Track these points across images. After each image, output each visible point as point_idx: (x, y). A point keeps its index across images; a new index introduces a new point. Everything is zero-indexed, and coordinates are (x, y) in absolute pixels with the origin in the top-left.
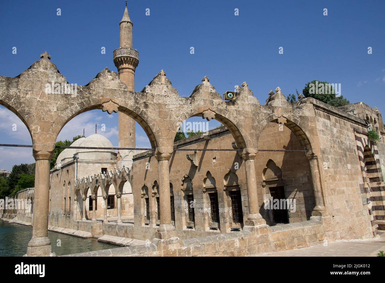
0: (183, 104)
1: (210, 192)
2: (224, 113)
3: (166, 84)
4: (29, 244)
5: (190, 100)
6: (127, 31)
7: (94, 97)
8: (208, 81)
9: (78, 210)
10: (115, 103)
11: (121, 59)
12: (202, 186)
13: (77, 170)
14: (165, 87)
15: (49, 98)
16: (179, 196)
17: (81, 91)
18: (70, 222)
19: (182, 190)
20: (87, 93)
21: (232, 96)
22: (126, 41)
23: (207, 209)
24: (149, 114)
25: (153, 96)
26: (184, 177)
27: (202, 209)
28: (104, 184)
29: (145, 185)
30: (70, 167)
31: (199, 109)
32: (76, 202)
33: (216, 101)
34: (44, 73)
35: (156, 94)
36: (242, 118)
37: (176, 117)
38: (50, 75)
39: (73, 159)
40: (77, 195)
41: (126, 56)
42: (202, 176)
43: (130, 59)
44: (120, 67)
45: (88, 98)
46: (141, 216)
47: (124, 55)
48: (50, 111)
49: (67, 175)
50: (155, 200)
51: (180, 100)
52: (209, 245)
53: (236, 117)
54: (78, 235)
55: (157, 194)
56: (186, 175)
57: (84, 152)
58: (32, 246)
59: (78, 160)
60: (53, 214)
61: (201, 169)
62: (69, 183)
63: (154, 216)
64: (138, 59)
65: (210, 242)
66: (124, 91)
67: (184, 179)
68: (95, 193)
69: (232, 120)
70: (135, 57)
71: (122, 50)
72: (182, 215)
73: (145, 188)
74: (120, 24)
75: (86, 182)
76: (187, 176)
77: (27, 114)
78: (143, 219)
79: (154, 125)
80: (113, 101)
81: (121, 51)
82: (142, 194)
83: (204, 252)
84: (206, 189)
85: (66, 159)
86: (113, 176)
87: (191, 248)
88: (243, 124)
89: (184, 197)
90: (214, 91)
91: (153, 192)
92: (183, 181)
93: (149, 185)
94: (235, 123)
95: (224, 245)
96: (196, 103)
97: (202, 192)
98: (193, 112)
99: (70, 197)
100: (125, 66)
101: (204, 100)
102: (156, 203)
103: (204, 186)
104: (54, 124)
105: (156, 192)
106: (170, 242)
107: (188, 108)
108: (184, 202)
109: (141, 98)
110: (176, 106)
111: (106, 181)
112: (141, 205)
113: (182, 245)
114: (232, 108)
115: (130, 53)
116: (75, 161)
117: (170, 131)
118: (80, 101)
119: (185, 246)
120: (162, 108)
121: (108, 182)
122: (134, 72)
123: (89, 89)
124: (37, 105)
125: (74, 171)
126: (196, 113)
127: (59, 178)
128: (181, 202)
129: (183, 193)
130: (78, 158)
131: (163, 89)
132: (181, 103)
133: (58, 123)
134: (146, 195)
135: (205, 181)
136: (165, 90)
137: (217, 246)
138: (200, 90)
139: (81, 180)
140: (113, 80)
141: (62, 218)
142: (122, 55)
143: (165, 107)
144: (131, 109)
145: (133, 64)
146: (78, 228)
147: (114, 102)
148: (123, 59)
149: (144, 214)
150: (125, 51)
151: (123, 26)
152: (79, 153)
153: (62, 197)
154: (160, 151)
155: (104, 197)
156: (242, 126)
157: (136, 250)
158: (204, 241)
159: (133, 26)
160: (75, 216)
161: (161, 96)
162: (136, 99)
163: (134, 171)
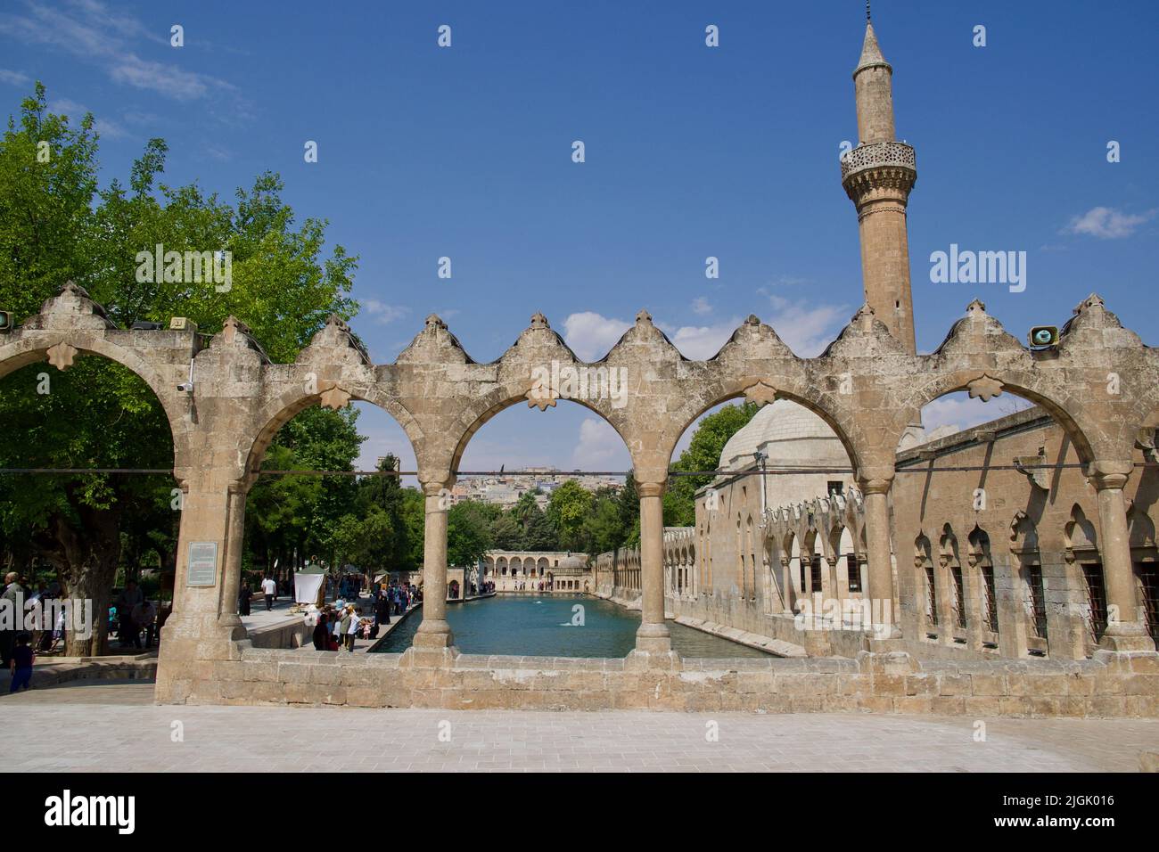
0: (915, 371)
1: (1084, 562)
2: (1027, 382)
3: (875, 333)
4: (638, 633)
5: (934, 360)
6: (874, 93)
7: (728, 379)
8: (983, 309)
9: (774, 589)
10: (769, 386)
11: (864, 178)
12: (1062, 543)
13: (765, 488)
14: (874, 338)
15: (653, 390)
16: (1005, 566)
17: (704, 371)
18: (756, 617)
19: (1012, 551)
20: (715, 373)
21: (1049, 337)
22: (873, 122)
23: (1080, 607)
24: (838, 401)
25: (847, 363)
26: (1017, 516)
27: (1064, 606)
28: (826, 526)
29: (921, 534)
30: (749, 480)
31: (957, 378)
32: (767, 567)
33: (1004, 354)
34: (643, 347)
35: (851, 358)
36: (1083, 386)
37: (900, 403)
38: (653, 350)
39: (753, 459)
40: (769, 551)
41: (877, 165)
42: (1061, 516)
43: (889, 173)
44: (862, 201)
45: (718, 381)
46: (916, 614)
47: (871, 165)
48: (656, 413)
49: (743, 500)
50: (949, 575)
51: (909, 364)
52: (983, 677)
53: (1064, 387)
54: (772, 649)
55: (954, 560)
56: (1022, 512)
57: (781, 441)
58: (641, 637)
59: (767, 461)
60: (719, 596)
61: (1057, 498)
62: (750, 520)
63: (949, 616)
64: (912, 168)
65: (987, 673)
66: (785, 360)
67: (1015, 521)
68: (809, 549)
69: (1052, 395)
70: (902, 164)
71: (864, 150)
72: (1016, 618)
73: (922, 540)
74: (855, 77)
75: (786, 518)
76: (1024, 516)
77: (622, 422)
78: (923, 620)
79: (849, 423)
80: (764, 382)
81: (860, 155)
82: (917, 557)
83: (969, 691)
84: (1074, 552)
85: (740, 458)
86: (847, 506)
87: (938, 678)
88: (1084, 401)
89: (1020, 571)
90: (997, 331)
91: (943, 552)
92: (1015, 528)
93: (933, 535)
94: (1061, 402)
95: (1022, 683)
96: (950, 366)
97: (1062, 559)
98: (942, 386)
99: (753, 556)
100: (875, 194)
101: (970, 355)
102: (954, 582)
103: (1068, 543)
104: (663, 436)
105: (952, 553)
106: (889, 660)
107: (929, 379)
108: (1020, 585)
109: (821, 370)
110: (899, 377)
111: (830, 518)
112: (914, 585)
113: (916, 668)
114: (1052, 365)
115: (888, 155)
116: (760, 463)
117: (885, 433)
118: (704, 389)
119: (925, 672)
120: (868, 386)
121: (835, 521)
122: (905, 206)
123: (718, 364)
124: (636, 405)
125: (758, 489)
126: (951, 387)
127: (727, 507)
128: (1011, 583)
129: (1016, 559)
130: (767, 457)
131: (867, 344)
132: (912, 369)
133: (670, 433)
134: (928, 560)
135: (1069, 529)
136: (874, 345)
137: (1004, 684)
138: (960, 333)
139: (776, 514)
140: (762, 340)
141: (738, 606)
142: (865, 166)
143: (874, 382)
144: (800, 395)
145: (900, 185)
146: (775, 633)
147: (765, 385)
148: (867, 177)
149: (924, 608)
150: (874, 154)
151: (862, 83)
152: (769, 444)
153: (736, 552)
154: (864, 476)
155: (829, 559)
156: (1080, 408)
157: (816, 666)
158: (972, 669)
159: (891, 73)
160: (766, 602)
161: (865, 361)
162: (809, 374)
163: (896, 496)
